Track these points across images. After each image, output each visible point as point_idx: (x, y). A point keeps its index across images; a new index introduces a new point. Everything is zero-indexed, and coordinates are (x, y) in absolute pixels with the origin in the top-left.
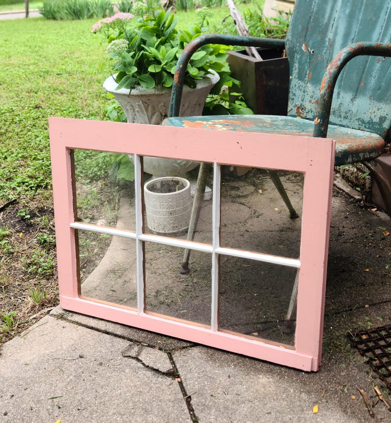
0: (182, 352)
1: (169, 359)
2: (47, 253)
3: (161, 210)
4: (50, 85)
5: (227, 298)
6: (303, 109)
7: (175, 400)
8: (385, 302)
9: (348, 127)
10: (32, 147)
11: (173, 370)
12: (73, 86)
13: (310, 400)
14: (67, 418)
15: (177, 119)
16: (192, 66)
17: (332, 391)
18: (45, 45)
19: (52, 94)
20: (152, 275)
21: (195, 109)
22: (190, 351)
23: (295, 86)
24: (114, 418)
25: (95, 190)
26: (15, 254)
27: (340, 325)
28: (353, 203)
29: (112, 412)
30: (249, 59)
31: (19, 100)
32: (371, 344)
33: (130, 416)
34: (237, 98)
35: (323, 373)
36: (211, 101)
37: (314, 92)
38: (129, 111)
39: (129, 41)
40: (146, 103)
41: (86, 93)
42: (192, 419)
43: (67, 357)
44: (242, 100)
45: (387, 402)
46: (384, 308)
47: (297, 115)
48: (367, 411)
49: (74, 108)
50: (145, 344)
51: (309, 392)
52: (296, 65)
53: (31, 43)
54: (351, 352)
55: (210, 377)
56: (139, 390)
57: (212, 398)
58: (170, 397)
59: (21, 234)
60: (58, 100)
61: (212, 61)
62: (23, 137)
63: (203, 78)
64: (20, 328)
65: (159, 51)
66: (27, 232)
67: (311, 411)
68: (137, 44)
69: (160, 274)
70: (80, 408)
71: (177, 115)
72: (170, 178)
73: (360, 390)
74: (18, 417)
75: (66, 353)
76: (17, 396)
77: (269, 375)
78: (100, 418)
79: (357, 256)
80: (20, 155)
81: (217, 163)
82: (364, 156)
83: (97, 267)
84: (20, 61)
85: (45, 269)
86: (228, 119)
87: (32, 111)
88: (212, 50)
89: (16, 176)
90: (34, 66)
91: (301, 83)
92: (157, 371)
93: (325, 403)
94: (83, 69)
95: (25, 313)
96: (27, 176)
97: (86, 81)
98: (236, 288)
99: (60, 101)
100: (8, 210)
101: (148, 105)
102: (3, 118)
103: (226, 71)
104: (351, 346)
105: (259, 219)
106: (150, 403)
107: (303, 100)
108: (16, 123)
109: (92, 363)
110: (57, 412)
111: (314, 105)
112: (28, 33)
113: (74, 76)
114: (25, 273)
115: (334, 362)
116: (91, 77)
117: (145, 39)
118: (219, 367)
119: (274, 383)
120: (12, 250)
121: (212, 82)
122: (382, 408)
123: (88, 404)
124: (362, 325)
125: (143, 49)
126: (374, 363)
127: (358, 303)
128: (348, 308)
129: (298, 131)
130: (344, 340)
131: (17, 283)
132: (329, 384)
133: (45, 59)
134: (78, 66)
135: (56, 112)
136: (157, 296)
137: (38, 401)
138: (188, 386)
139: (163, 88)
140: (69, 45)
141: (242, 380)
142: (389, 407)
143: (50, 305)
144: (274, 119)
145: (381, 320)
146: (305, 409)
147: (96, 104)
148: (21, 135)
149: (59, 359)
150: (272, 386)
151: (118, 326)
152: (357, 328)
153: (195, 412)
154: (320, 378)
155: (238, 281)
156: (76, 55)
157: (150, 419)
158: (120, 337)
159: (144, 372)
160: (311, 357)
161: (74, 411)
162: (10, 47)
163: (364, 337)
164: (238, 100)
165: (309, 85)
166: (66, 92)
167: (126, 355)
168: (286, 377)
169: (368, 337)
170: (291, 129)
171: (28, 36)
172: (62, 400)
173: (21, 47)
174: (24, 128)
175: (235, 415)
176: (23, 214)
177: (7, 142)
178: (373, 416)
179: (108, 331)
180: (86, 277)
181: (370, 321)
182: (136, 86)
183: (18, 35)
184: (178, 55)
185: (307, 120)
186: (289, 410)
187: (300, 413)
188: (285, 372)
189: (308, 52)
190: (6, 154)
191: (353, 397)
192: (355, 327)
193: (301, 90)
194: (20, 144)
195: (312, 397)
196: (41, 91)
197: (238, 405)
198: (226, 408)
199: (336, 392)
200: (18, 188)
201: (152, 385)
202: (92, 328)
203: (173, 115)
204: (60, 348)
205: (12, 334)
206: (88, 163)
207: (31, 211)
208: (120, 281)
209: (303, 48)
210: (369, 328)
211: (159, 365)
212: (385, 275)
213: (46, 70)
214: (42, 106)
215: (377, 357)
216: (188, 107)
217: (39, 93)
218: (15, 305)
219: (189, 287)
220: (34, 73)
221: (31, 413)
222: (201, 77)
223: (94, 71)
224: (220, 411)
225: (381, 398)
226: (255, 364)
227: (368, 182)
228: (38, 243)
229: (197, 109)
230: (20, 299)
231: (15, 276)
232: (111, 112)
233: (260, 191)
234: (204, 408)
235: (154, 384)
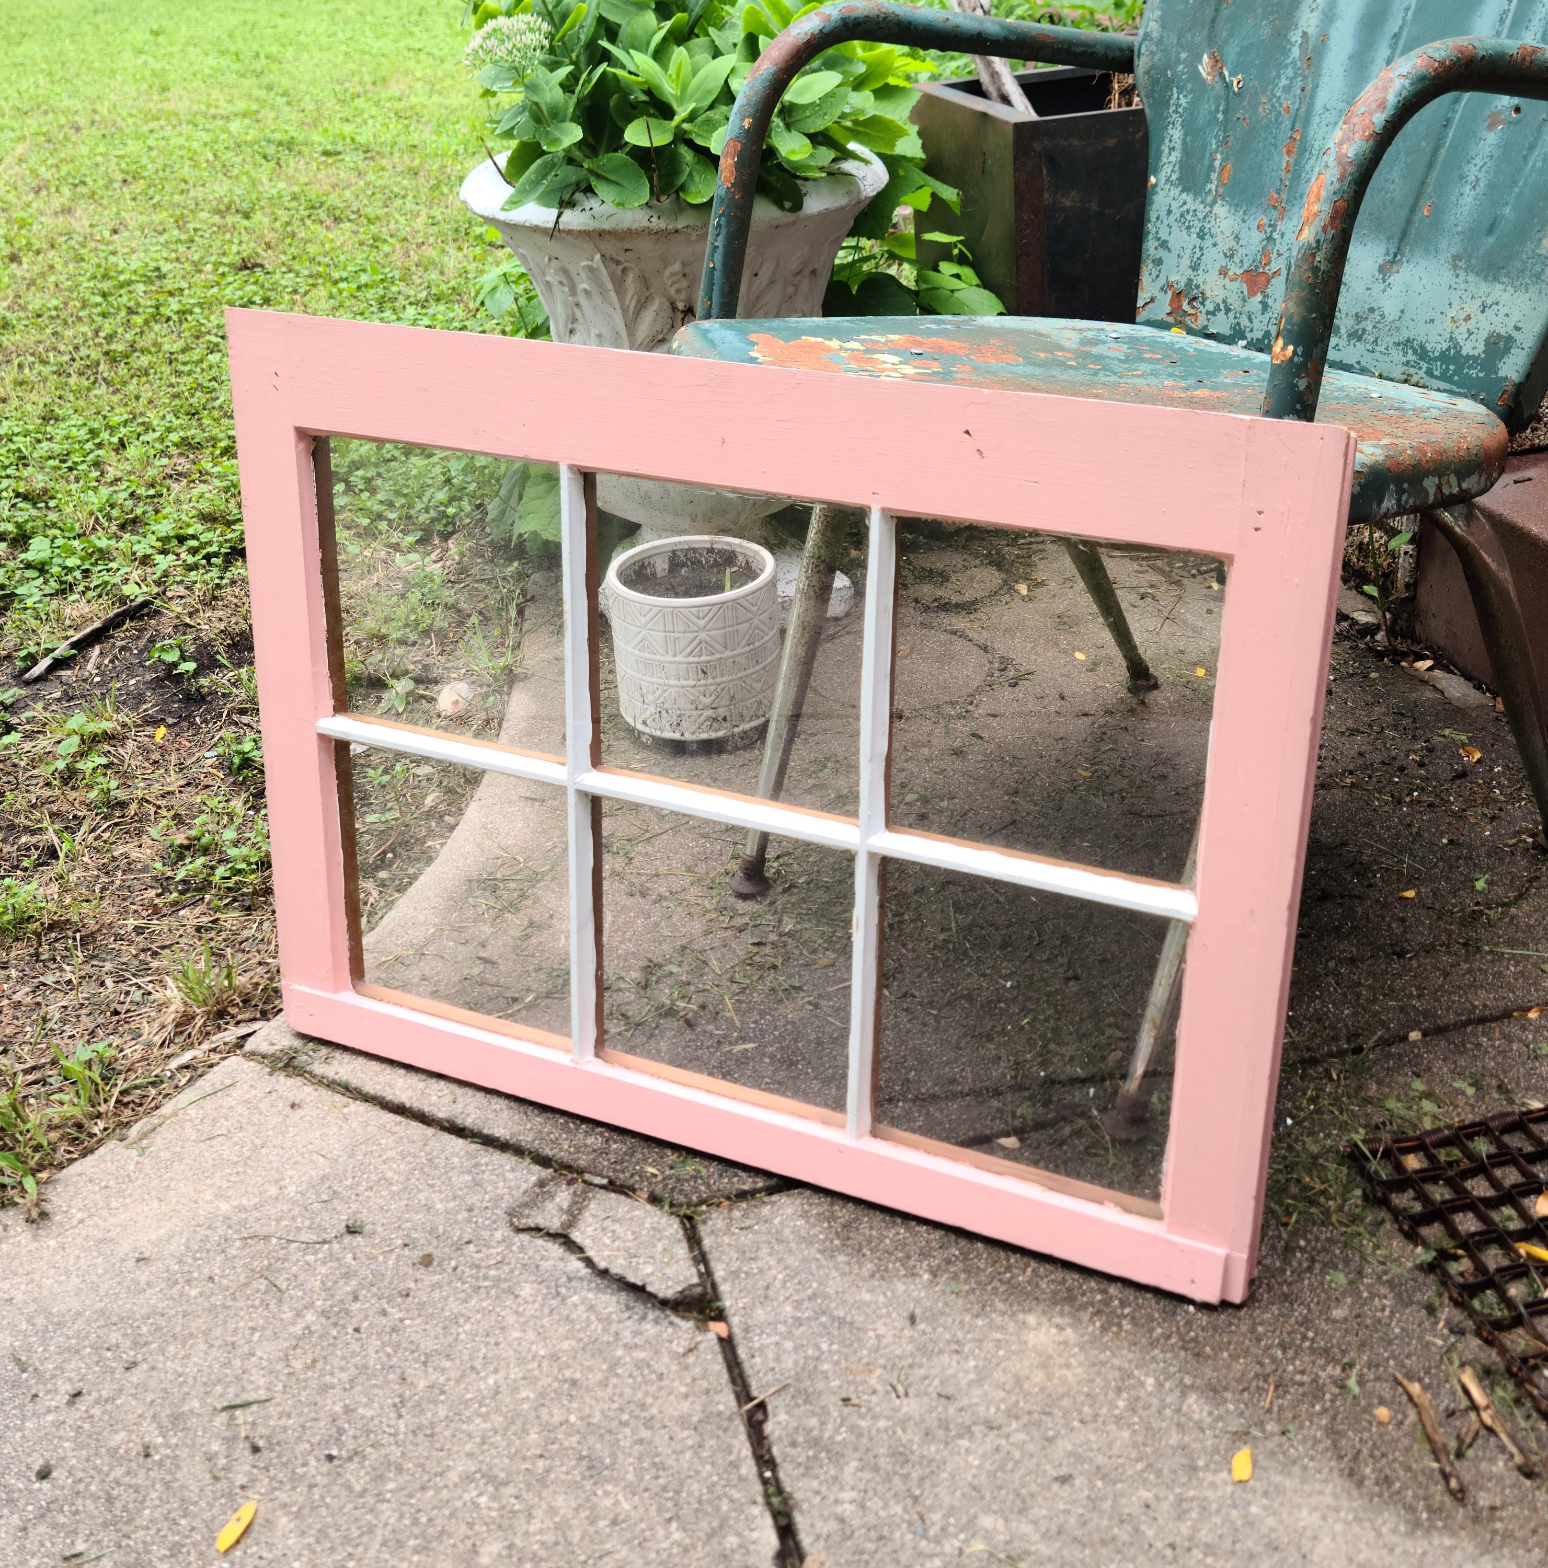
0: (737, 1214)
1: (685, 1244)
2: (252, 807)
3: (669, 658)
4: (296, 189)
5: (904, 996)
6: (1195, 299)
7: (707, 1418)
8: (1482, 1020)
9: (1364, 371)
10: (221, 407)
11: (699, 1290)
12: (378, 196)
13: (1220, 1424)
14: (282, 1496)
15: (730, 328)
16: (788, 127)
17: (1301, 1384)
18: (290, 53)
19: (302, 220)
20: (630, 902)
21: (797, 286)
22: (766, 1210)
23: (1169, 212)
24: (467, 1497)
25: (436, 569)
26: (134, 807)
27: (1318, 1111)
28: (1347, 638)
29: (460, 1466)
30: (991, 112)
31: (184, 237)
32: (1440, 1193)
33: (529, 1486)
34: (944, 252)
35: (1266, 1309)
36: (854, 262)
37: (1237, 238)
38: (556, 289)
39: (552, 22)
40: (618, 263)
41: (419, 224)
42: (769, 1504)
43: (299, 1229)
44: (962, 260)
45: (1512, 1438)
46: (1478, 1045)
47: (1170, 319)
48: (1438, 1476)
49: (375, 272)
50: (597, 1180)
51: (1214, 1391)
52: (1176, 134)
53: (241, 43)
54: (1368, 1220)
55: (842, 1322)
56: (567, 1374)
57: (847, 1410)
58: (686, 1406)
59: (162, 731)
60: (323, 245)
61: (862, 112)
62: (189, 373)
63: (829, 174)
64: (126, 1105)
65: (665, 67)
66: (183, 721)
67: (1224, 1475)
68: (583, 37)
69: (661, 898)
70: (334, 1452)
71: (728, 311)
72: (701, 540)
73: (1405, 1382)
74: (93, 1488)
75: (297, 1210)
76: (94, 1395)
77: (1061, 1314)
78: (410, 1496)
79: (1371, 838)
80: (174, 437)
81: (884, 510)
82: (1439, 487)
83: (433, 867)
84: (199, 102)
85: (239, 872)
86: (921, 333)
87: (230, 279)
88: (861, 69)
89: (157, 512)
90: (247, 121)
91: (1192, 203)
92: (638, 1291)
93: (1277, 1439)
94: (415, 138)
95: (150, 1045)
96: (194, 512)
97: (422, 180)
98: (936, 958)
99: (328, 246)
100: (120, 638)
101: (624, 270)
102: (124, 299)
103: (909, 154)
104: (1365, 1197)
105: (1019, 692)
106: (610, 1432)
107: (1195, 267)
108: (169, 319)
109: (394, 1256)
110: (247, 1467)
111: (1236, 285)
112: (234, 10)
113: (384, 162)
114: (164, 884)
115: (1305, 1265)
116: (443, 167)
117: (612, 17)
118: (872, 1276)
119: (1082, 1348)
120: (121, 795)
121: (859, 192)
122: (1492, 1461)
123: (369, 1432)
124: (1403, 1113)
125: (606, 56)
126: (1454, 1268)
127: (1383, 1024)
128: (1349, 1041)
129: (1183, 384)
130: (1335, 1171)
131: (131, 922)
132: (1290, 1353)
133: (284, 99)
134: (395, 127)
135: (314, 285)
136: (646, 986)
137: (176, 1418)
138: (758, 1360)
139: (682, 206)
140: (370, 54)
141: (960, 1335)
142: (1519, 1459)
143: (247, 1016)
144: (1090, 335)
145: (1471, 1091)
146: (1201, 1463)
147: (453, 260)
148: (184, 364)
149: (266, 1238)
150: (1072, 1361)
151: (499, 1104)
152: (1384, 1123)
153: (781, 1475)
154: (1253, 1330)
155: (943, 930)
156: (395, 90)
157: (608, 1502)
158: (502, 1146)
159: (591, 1295)
160: (1222, 1252)
161: (313, 1462)
162: (171, 55)
163: (1413, 1162)
164: (949, 258)
165: (1221, 210)
166: (353, 217)
167: (524, 1222)
168: (1126, 1325)
169: (1425, 1165)
170: (1155, 374)
171: (234, 20)
172: (270, 1417)
173: (207, 54)
174: (197, 337)
175: (934, 1485)
176: (172, 657)
177: (132, 387)
178: (1460, 1495)
179: (459, 1121)
180: (390, 904)
181: (1428, 1095)
182: (579, 196)
183: (198, 14)
184: (735, 85)
185: (1212, 343)
186: (1140, 1466)
187: (1184, 1480)
188: (1123, 1304)
189: (1219, 87)
190: (123, 431)
191: (1383, 1413)
192: (1377, 1119)
193: (1188, 228)
194: (176, 396)
195: (1228, 1411)
196: (262, 208)
197: (947, 1443)
198: (901, 1456)
199: (1317, 1391)
200: (159, 558)
201: (620, 1353)
202: (400, 1110)
203: (713, 312)
204: (273, 1191)
205: (96, 1130)
206: (415, 472)
207: (205, 646)
208: (515, 923)
209: (1204, 67)
210: (1427, 1124)
211: (649, 1269)
212: (1475, 916)
213: (286, 138)
214: (265, 262)
215: (1464, 1246)
216: (772, 282)
217: (258, 217)
218: (116, 1013)
219: (767, 950)
220: (243, 148)
221: (142, 1473)
222: (821, 169)
223: (454, 148)
224: (876, 1469)
225: (1486, 1417)
226: (1008, 1269)
227: (1405, 564)
228: (220, 767)
229: (805, 286)
230: (139, 987)
231: (124, 894)
232: (494, 289)
233: (1023, 589)
234: (816, 1458)
235: (628, 1347)
